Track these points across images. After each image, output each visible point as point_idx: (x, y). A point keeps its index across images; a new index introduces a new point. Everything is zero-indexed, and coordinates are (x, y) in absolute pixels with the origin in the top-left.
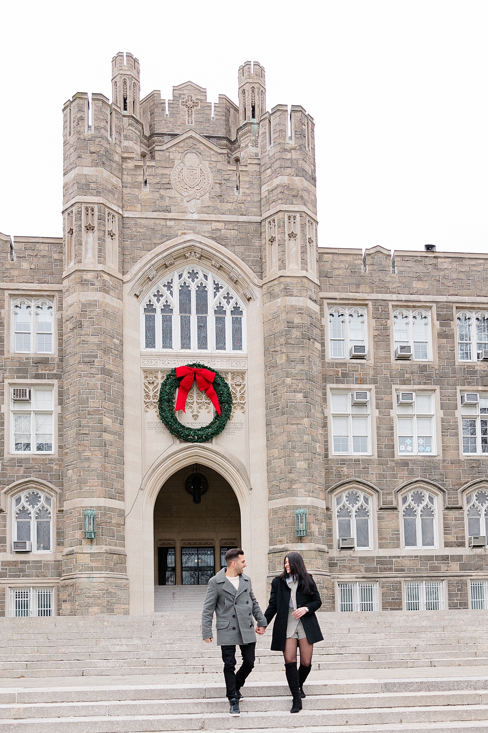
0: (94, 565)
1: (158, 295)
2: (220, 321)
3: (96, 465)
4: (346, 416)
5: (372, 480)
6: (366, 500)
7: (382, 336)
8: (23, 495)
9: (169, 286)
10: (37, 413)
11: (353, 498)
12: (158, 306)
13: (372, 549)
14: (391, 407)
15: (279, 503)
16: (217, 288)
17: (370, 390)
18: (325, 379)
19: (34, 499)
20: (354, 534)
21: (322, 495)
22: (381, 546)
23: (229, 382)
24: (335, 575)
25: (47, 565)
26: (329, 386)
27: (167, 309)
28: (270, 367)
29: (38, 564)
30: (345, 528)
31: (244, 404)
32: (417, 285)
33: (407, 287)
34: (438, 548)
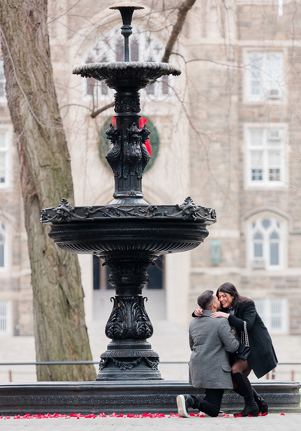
17: (282, 128)
26: (246, 125)
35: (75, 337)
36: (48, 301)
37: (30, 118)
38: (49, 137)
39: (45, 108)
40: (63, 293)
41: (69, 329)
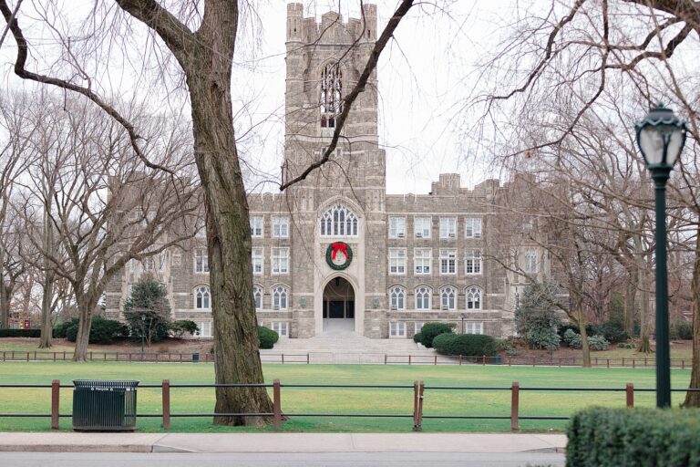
0: (304, 315)
1: (326, 215)
2: (349, 224)
3: (305, 281)
4: (396, 259)
5: (405, 284)
6: (402, 291)
7: (410, 229)
8: (277, 289)
9: (330, 211)
10: (282, 259)
11: (398, 291)
12: (326, 219)
13: (404, 310)
14: (413, 255)
15: (369, 294)
16: (348, 212)
17: (405, 249)
18: (388, 246)
19: (280, 290)
20: (397, 304)
21: (385, 291)
22: (408, 309)
23: (352, 247)
24: (389, 319)
25: (285, 314)
26: (389, 248)
27: (329, 220)
28: (367, 245)
29: (282, 314)
30: (394, 302)
31: (357, 256)
32: (425, 208)
33: (421, 209)
34: (429, 310)
35: (248, 361)
36: (225, 329)
37: (213, 171)
38: (229, 189)
39: (226, 163)
40: (239, 322)
41: (243, 354)
